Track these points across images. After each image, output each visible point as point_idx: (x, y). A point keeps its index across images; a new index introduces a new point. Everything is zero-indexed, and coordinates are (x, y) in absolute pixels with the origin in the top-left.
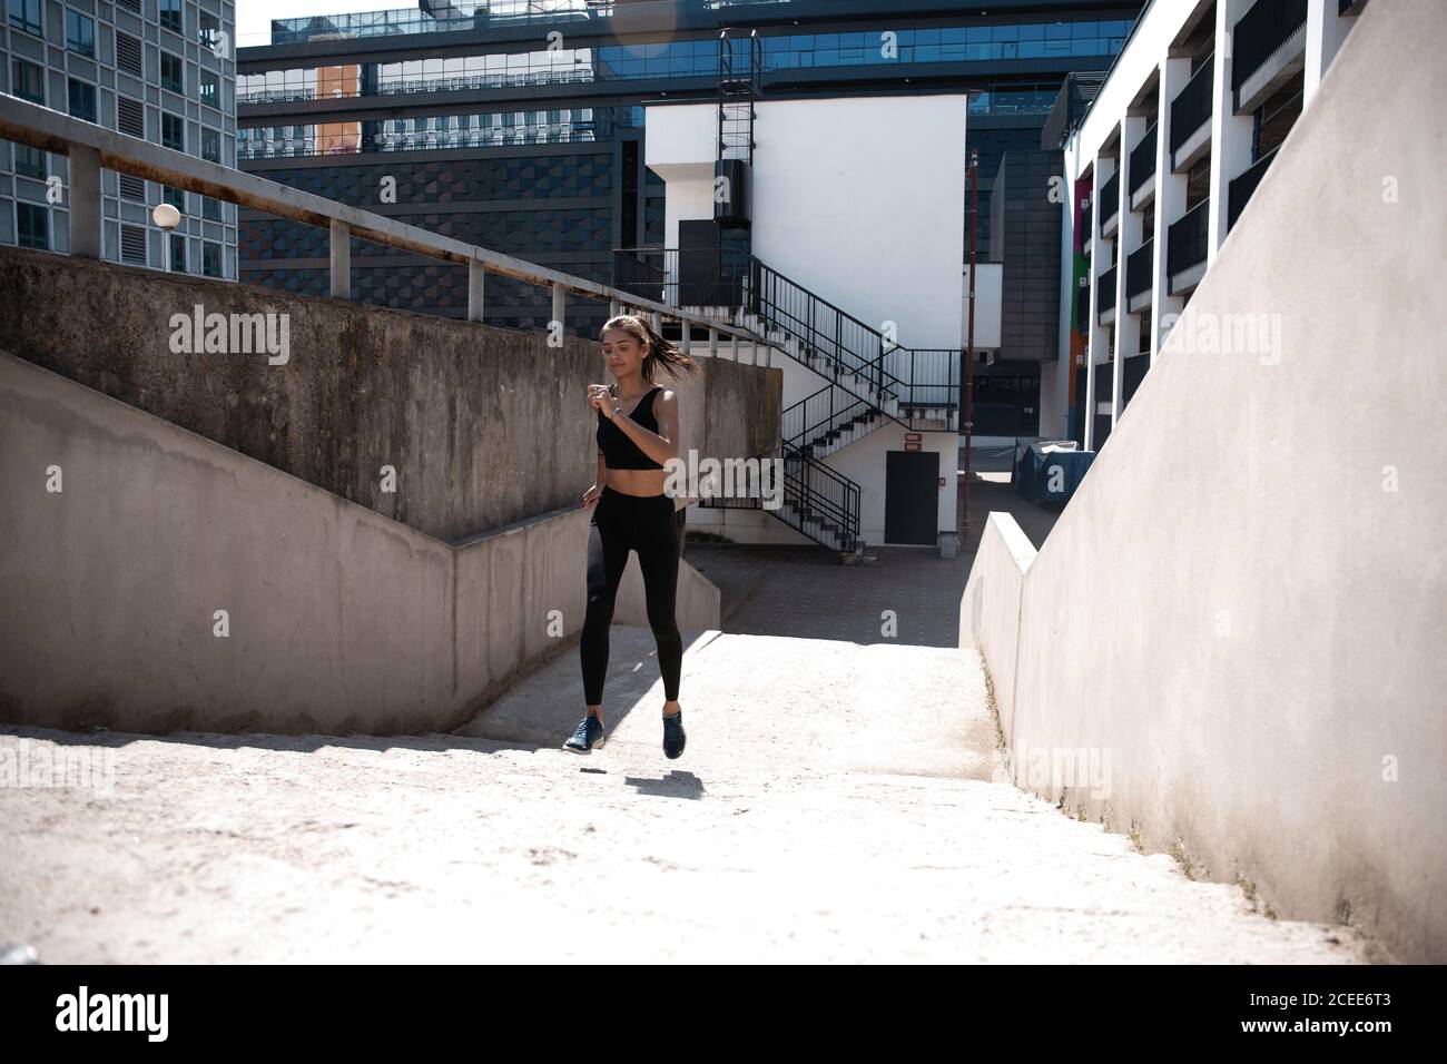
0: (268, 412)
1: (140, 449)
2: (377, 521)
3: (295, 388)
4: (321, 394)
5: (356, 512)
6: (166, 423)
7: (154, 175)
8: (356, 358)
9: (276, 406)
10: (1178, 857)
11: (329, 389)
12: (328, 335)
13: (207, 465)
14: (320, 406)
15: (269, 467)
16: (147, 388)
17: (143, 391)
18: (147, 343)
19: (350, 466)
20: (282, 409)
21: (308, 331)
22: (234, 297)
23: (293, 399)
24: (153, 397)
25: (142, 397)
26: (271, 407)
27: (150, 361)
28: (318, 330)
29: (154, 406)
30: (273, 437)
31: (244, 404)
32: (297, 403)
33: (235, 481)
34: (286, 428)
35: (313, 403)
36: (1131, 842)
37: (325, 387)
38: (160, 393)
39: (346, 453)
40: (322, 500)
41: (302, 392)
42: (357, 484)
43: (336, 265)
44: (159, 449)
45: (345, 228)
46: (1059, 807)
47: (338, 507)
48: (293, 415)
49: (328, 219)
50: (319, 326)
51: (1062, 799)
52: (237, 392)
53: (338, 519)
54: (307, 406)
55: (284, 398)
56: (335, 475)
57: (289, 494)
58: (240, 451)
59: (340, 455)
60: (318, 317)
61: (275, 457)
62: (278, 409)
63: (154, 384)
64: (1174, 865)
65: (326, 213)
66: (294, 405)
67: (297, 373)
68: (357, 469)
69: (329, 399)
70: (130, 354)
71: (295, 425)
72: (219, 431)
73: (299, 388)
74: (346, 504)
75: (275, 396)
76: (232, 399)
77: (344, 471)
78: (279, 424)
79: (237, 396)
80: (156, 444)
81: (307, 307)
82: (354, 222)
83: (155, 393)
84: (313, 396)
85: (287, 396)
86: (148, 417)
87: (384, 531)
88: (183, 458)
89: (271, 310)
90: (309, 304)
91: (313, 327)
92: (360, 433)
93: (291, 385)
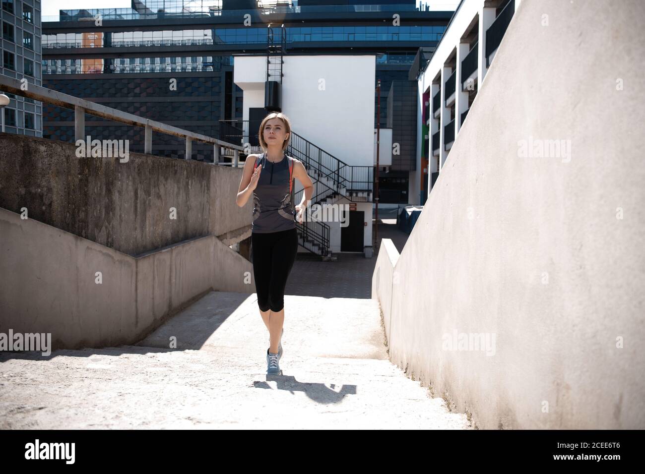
0: (41, 196)
2: (97, 247)
3: (55, 185)
4: (69, 188)
5: (87, 243)
8: (87, 170)
9: (45, 193)
10: (446, 400)
11: (74, 186)
14: (69, 193)
15: (40, 223)
19: (85, 222)
20: (49, 195)
21: (62, 158)
22: (24, 141)
23: (55, 190)
26: (43, 194)
28: (67, 157)
30: (44, 208)
31: (29, 192)
32: (57, 191)
34: (50, 205)
35: (65, 192)
36: (429, 391)
37: (72, 184)
39: (82, 215)
40: (67, 239)
41: (59, 187)
42: (88, 229)
43: (78, 127)
45: (83, 110)
47: (76, 240)
48: (55, 198)
49: (74, 105)
50: (69, 156)
51: (406, 369)
52: (25, 187)
53: (76, 245)
54: (62, 193)
55: (50, 190)
56: (76, 226)
57: (51, 235)
59: (79, 216)
60: (67, 152)
61: (45, 218)
62: (47, 195)
64: (444, 403)
65: (72, 103)
66: (55, 193)
67: (57, 178)
68: (88, 222)
69: (73, 190)
71: (56, 202)
72: (15, 205)
73: (58, 185)
74: (81, 240)
75: (45, 189)
76: (22, 190)
77: (81, 223)
78: (47, 202)
79: (25, 189)
81: (62, 147)
82: (86, 107)
84: (65, 188)
85: (51, 189)
87: (100, 252)
89: (42, 148)
90: (63, 145)
91: (65, 156)
92: (89, 206)
93: (53, 183)
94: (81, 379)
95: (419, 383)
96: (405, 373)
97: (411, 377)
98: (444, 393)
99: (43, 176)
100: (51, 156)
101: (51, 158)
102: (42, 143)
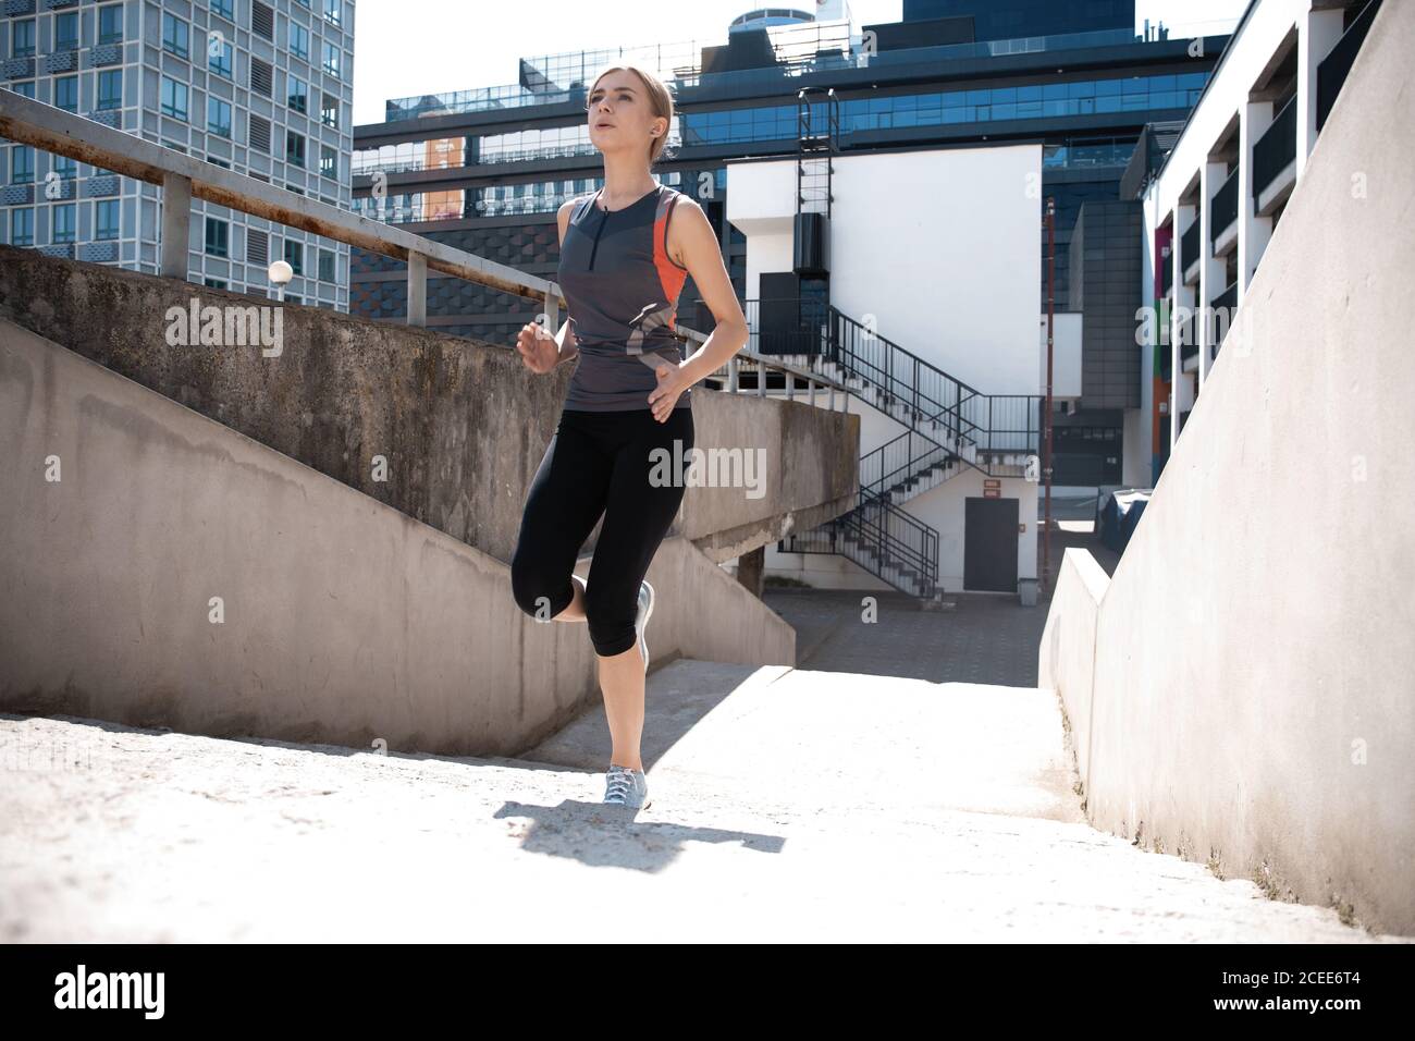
0: (342, 432)
1: (213, 459)
2: (445, 542)
3: (368, 410)
4: (393, 418)
5: (425, 532)
6: (239, 434)
7: (242, 205)
8: (429, 383)
9: (349, 427)
10: (1263, 884)
11: (403, 413)
12: (402, 361)
13: (277, 478)
14: (393, 428)
15: (338, 483)
16: (225, 403)
17: (222, 405)
18: (227, 360)
19: (422, 489)
20: (356, 430)
21: (383, 355)
22: (312, 319)
23: (366, 421)
24: (230, 412)
25: (220, 412)
26: (345, 428)
27: (229, 378)
28: (393, 355)
29: (233, 421)
30: (346, 456)
31: (319, 423)
32: (371, 424)
33: (305, 495)
34: (359, 449)
35: (386, 425)
36: (1209, 869)
37: (399, 410)
38: (238, 409)
39: (417, 475)
40: (390, 519)
41: (376, 414)
42: (428, 505)
43: (413, 295)
44: (232, 460)
45: (423, 261)
46: (1135, 844)
47: (406, 525)
48: (366, 436)
49: (407, 250)
50: (394, 352)
51: (1138, 835)
52: (313, 411)
53: (405, 535)
54: (380, 428)
55: (358, 420)
56: (406, 497)
57: (358, 510)
58: (314, 467)
59: (411, 477)
60: (393, 342)
61: (351, 474)
62: (352, 429)
63: (232, 400)
64: (1258, 891)
65: (404, 244)
66: (367, 426)
67: (371, 396)
68: (428, 491)
69: (402, 422)
70: (210, 370)
71: (369, 446)
72: (294, 447)
73: (373, 411)
74: (415, 523)
75: (349, 417)
76: (308, 419)
77: (415, 493)
78: (352, 444)
79: (312, 415)
80: (228, 454)
81: (383, 333)
82: (431, 254)
83: (232, 409)
84: (386, 418)
85: (360, 417)
86: (224, 427)
87: (452, 552)
88: (254, 469)
89: (347, 335)
90: (385, 330)
91: (388, 353)
93: (364, 407)
97: (1153, 850)
98: (1258, 870)
99: (347, 391)
100: (361, 351)
101: (362, 354)
102: (346, 323)
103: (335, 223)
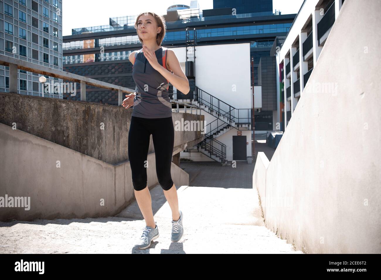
0: (63, 132)
1: (27, 143)
2: (93, 160)
3: (70, 125)
4: (78, 127)
5: (88, 158)
6: (34, 136)
7: (33, 71)
8: (87, 117)
9: (65, 130)
12: (80, 111)
13: (45, 147)
14: (78, 130)
15: (63, 147)
16: (29, 127)
17: (28, 127)
18: (30, 115)
19: (86, 145)
20: (67, 131)
21: (74, 110)
22: (54, 102)
23: (70, 128)
24: (31, 129)
25: (28, 129)
26: (64, 131)
27: (31, 120)
28: (77, 110)
29: (31, 132)
30: (65, 138)
31: (57, 130)
33: (53, 150)
34: (68, 136)
35: (76, 129)
37: (79, 124)
38: (33, 128)
39: (85, 142)
40: (78, 155)
41: (73, 126)
42: (88, 150)
43: (82, 92)
44: (32, 143)
45: (85, 83)
47: (82, 156)
48: (70, 132)
49: (80, 80)
50: (77, 109)
51: (277, 232)
52: (55, 127)
53: (82, 159)
54: (74, 130)
56: (82, 148)
57: (69, 154)
58: (56, 142)
59: (83, 142)
60: (77, 106)
61: (65, 144)
63: (31, 125)
66: (70, 130)
67: (71, 121)
68: (88, 146)
69: (80, 128)
70: (25, 118)
71: (71, 135)
72: (49, 138)
73: (72, 125)
74: (84, 156)
75: (65, 128)
76: (53, 129)
77: (84, 147)
78: (66, 135)
79: (55, 128)
80: (31, 141)
82: (87, 81)
83: (32, 128)
84: (76, 127)
85: (68, 127)
86: (29, 134)
87: (95, 162)
88: (39, 145)
89: (64, 105)
90: (74, 103)
91: (76, 109)
92: (89, 136)
93: (69, 124)
94: (87, 236)
95: (286, 241)
96: (276, 234)
97: (280, 237)
98: (303, 248)
99: (64, 120)
100: (68, 109)
101: (68, 110)
102: (64, 102)
103: (60, 75)
